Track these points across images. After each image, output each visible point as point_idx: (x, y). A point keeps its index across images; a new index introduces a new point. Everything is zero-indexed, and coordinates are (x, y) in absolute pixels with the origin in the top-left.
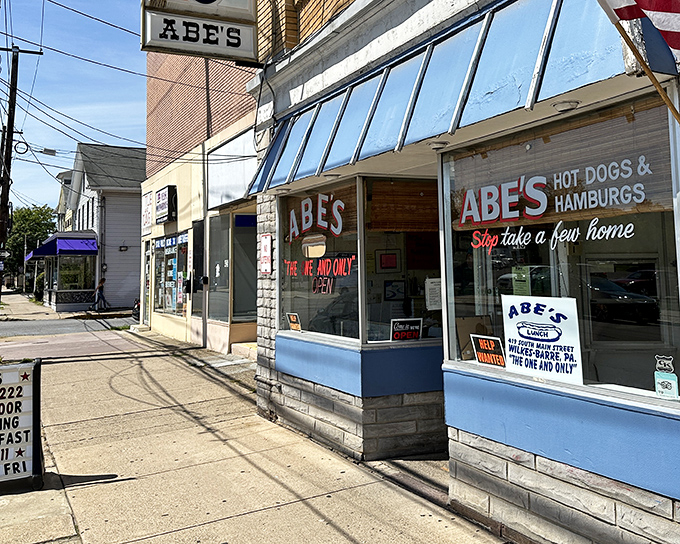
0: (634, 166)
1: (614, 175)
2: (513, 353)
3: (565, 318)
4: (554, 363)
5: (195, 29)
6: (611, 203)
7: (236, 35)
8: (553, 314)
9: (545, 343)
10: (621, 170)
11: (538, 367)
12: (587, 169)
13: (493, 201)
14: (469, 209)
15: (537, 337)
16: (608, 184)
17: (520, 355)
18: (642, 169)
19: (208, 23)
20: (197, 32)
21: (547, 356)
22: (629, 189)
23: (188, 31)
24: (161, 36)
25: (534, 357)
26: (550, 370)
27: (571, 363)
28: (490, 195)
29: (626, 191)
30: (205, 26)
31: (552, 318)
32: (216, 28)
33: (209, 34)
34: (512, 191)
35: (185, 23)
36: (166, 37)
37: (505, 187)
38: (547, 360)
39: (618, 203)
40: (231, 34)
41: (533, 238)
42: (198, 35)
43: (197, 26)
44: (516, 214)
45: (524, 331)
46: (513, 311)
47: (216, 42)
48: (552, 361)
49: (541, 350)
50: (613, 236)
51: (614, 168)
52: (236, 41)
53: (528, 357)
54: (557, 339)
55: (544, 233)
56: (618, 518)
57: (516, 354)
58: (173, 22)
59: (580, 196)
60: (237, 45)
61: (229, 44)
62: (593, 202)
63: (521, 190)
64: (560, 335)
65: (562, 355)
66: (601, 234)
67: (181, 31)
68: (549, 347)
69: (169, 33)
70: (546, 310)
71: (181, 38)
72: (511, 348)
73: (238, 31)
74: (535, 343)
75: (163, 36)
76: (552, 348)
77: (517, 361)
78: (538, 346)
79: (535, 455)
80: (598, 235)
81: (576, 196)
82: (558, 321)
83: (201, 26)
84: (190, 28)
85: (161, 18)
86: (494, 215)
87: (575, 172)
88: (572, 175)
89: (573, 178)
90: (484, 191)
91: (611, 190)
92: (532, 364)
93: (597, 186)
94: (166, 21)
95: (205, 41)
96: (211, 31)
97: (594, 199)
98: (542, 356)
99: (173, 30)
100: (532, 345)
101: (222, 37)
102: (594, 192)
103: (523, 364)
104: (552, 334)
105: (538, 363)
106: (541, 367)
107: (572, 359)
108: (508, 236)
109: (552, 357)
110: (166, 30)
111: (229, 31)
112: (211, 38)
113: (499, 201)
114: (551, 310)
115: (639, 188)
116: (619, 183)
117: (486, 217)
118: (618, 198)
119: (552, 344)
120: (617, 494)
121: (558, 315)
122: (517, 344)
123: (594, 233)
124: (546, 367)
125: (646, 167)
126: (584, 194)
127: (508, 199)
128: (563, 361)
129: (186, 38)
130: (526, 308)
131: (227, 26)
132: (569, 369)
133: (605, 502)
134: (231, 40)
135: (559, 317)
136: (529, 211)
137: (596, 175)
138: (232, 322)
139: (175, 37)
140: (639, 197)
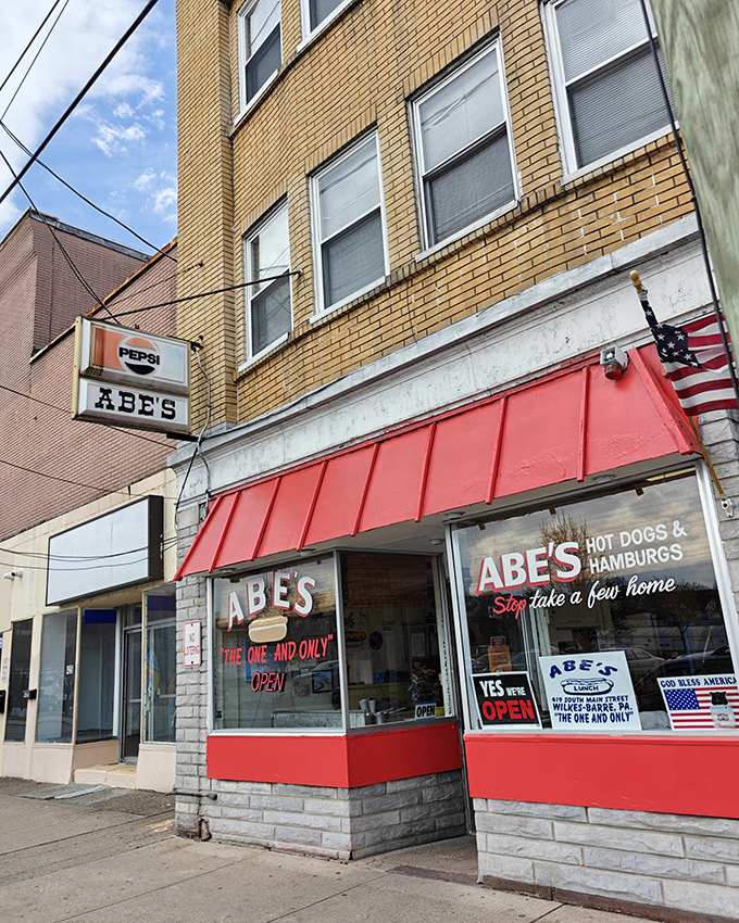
0: (669, 529)
1: (650, 538)
2: (560, 711)
3: (615, 670)
4: (608, 714)
5: (131, 399)
6: (649, 562)
7: (171, 406)
8: (602, 668)
9: (596, 697)
10: (657, 534)
11: (590, 720)
12: (622, 534)
13: (518, 568)
14: (489, 575)
15: (586, 691)
16: (645, 546)
17: (568, 712)
18: (677, 532)
19: (145, 393)
20: (132, 403)
21: (600, 709)
22: (666, 549)
23: (124, 401)
24: (97, 405)
25: (584, 711)
26: (605, 721)
27: (627, 711)
28: (513, 562)
29: (663, 551)
30: (141, 397)
31: (601, 672)
32: (151, 399)
33: (144, 405)
34: (539, 558)
35: (121, 393)
36: (102, 406)
37: (532, 554)
38: (600, 712)
39: (656, 561)
40: (166, 406)
41: (567, 598)
42: (134, 405)
43: (133, 397)
44: (546, 578)
45: (570, 688)
46: (555, 671)
47: (151, 413)
48: (605, 712)
49: (591, 704)
50: (654, 591)
51: (648, 532)
52: (170, 413)
53: (578, 713)
54: (609, 690)
55: (579, 594)
56: (688, 850)
57: (563, 712)
58: (110, 391)
59: (616, 557)
60: (172, 417)
61: (164, 415)
62: (630, 562)
63: (550, 555)
64: (611, 686)
65: (616, 705)
66: (642, 590)
67: (117, 400)
68: (601, 699)
69: (105, 403)
70: (594, 665)
71: (116, 408)
72: (556, 707)
73: (173, 404)
74: (585, 697)
75: (99, 405)
76: (604, 700)
77: (566, 718)
78: (588, 700)
79: (586, 808)
80: (639, 591)
81: (612, 558)
82: (608, 673)
83: (137, 397)
84: (126, 398)
85: (96, 386)
86: (521, 580)
87: (609, 537)
88: (606, 540)
89: (607, 543)
90: (506, 559)
91: (648, 551)
92: (582, 718)
93: (632, 548)
94: (102, 390)
95: (141, 412)
96: (146, 402)
97: (632, 559)
98: (594, 709)
99: (109, 400)
100: (582, 700)
101: (157, 408)
102: (631, 553)
103: (572, 719)
104: (603, 687)
105: (590, 717)
106: (594, 719)
107: (627, 707)
108: (538, 600)
109: (605, 709)
110: (102, 399)
111: (164, 402)
112: (147, 409)
113: (525, 567)
114: (599, 664)
115: (676, 548)
116: (656, 545)
117: (510, 582)
118: (656, 557)
119: (604, 696)
120: (683, 828)
121: (607, 668)
122: (563, 702)
123: (633, 589)
124: (600, 719)
125: (682, 530)
126: (620, 556)
127: (534, 565)
128: (618, 711)
129: (121, 409)
130: (569, 666)
131: (162, 397)
132: (625, 717)
133: (671, 838)
134: (166, 412)
135: (608, 671)
136: (561, 574)
137: (631, 538)
138: (77, 743)
139: (110, 407)
140: (677, 555)
